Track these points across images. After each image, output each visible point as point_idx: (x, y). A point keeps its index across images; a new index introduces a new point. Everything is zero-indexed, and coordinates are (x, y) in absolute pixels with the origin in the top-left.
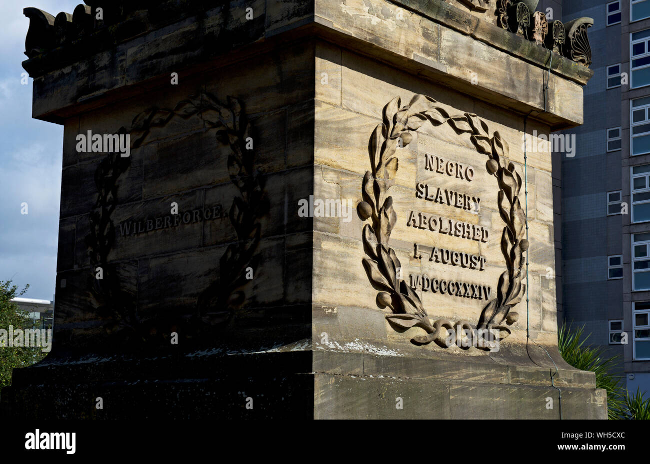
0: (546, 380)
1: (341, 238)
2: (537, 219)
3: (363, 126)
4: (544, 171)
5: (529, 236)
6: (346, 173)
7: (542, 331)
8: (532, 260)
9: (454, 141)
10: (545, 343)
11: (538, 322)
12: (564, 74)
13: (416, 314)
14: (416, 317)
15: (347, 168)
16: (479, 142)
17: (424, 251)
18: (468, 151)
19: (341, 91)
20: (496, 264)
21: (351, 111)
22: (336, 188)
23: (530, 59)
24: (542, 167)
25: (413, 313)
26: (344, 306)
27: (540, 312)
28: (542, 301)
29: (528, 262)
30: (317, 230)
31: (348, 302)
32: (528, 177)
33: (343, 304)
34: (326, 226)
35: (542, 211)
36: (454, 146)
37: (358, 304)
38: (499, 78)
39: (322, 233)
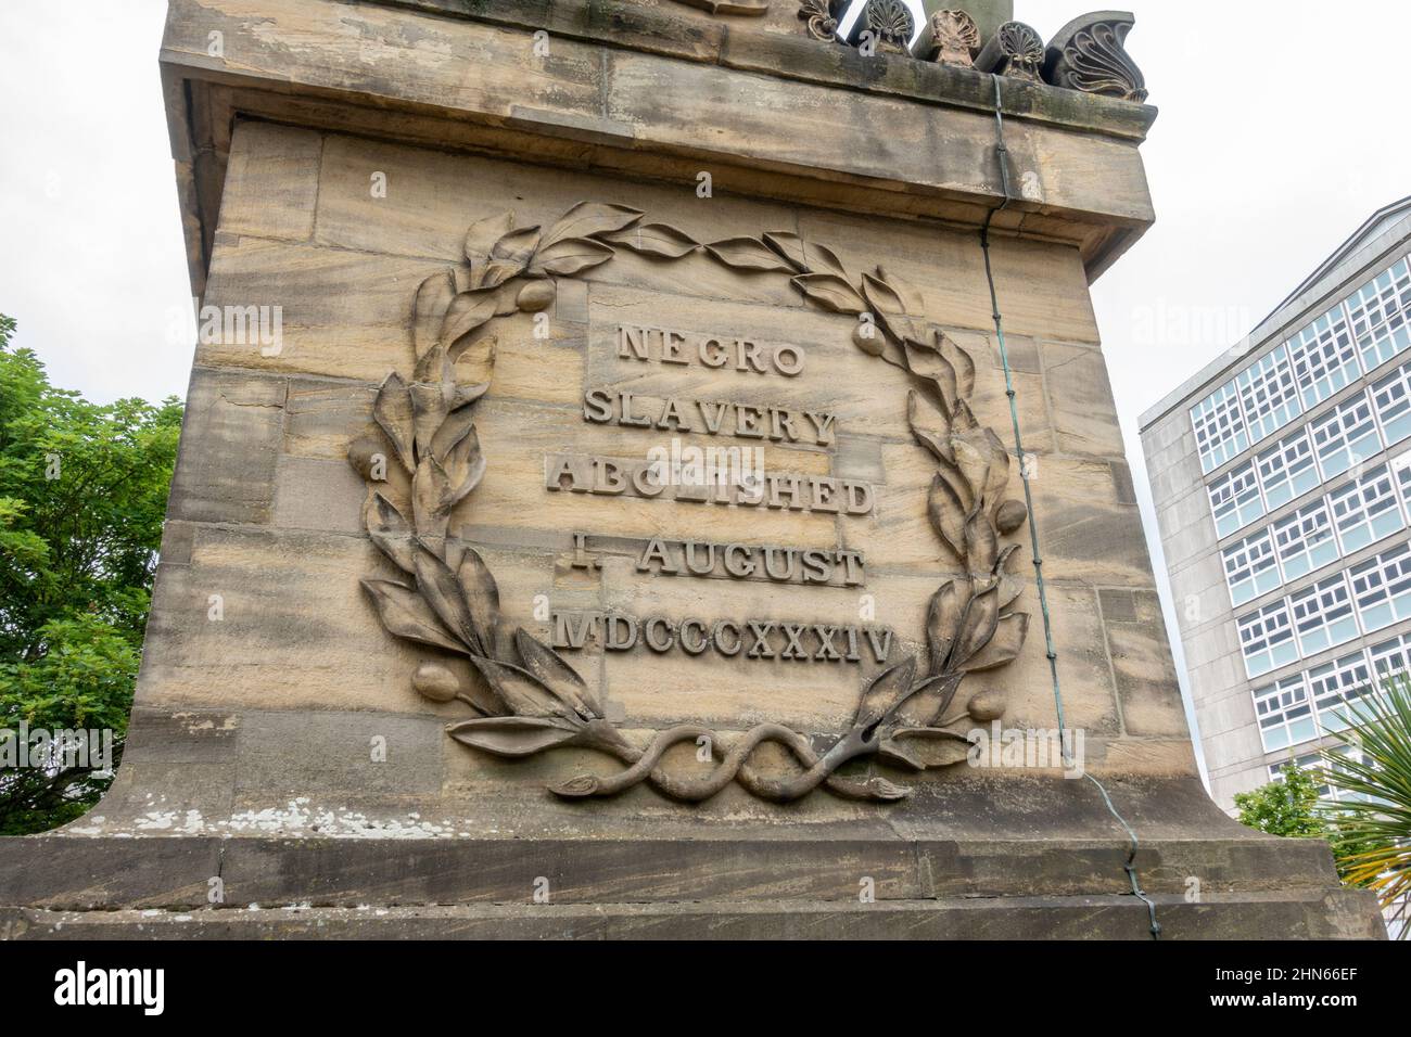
0: (1103, 877)
1: (276, 532)
2: (1061, 450)
3: (390, 278)
4: (1070, 343)
5: (1033, 494)
6: (310, 382)
7: (1124, 736)
8: (1053, 552)
9: (727, 294)
10: (1143, 768)
11: (1104, 711)
12: (1058, 121)
13: (555, 714)
14: (558, 723)
15: (321, 369)
16: (812, 291)
17: (614, 551)
18: (781, 313)
19: (315, 211)
20: (910, 569)
21: (349, 250)
22: (270, 417)
23: (930, 97)
24: (1062, 333)
25: (541, 711)
26: (270, 710)
27: (1110, 684)
28: (1113, 655)
29: (1042, 556)
30: (183, 519)
31: (290, 696)
32: (1008, 359)
33: (267, 703)
34: (219, 508)
35: (1080, 433)
36: (728, 305)
37: (333, 701)
38: (828, 140)
39: (200, 524)
